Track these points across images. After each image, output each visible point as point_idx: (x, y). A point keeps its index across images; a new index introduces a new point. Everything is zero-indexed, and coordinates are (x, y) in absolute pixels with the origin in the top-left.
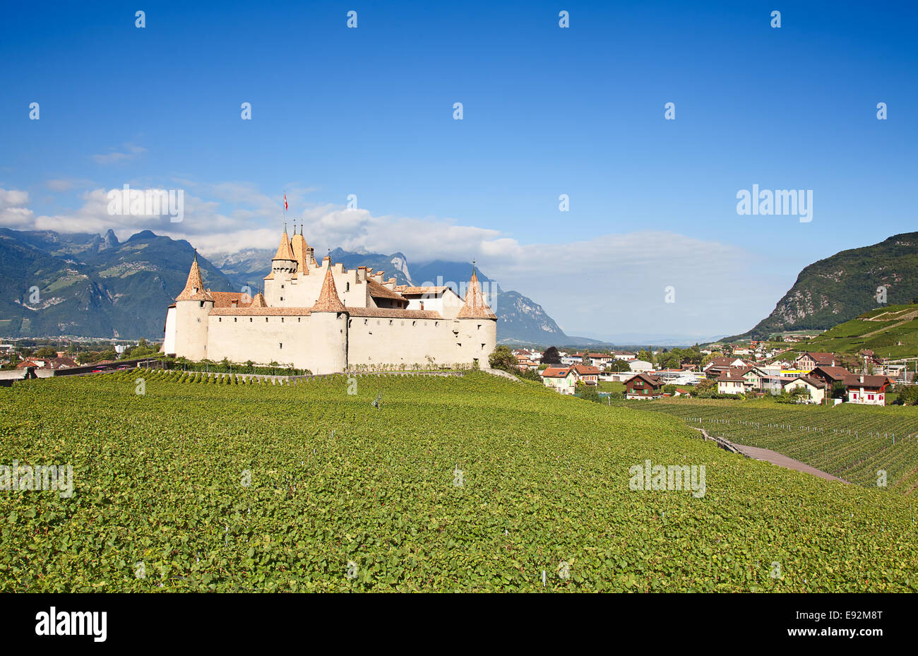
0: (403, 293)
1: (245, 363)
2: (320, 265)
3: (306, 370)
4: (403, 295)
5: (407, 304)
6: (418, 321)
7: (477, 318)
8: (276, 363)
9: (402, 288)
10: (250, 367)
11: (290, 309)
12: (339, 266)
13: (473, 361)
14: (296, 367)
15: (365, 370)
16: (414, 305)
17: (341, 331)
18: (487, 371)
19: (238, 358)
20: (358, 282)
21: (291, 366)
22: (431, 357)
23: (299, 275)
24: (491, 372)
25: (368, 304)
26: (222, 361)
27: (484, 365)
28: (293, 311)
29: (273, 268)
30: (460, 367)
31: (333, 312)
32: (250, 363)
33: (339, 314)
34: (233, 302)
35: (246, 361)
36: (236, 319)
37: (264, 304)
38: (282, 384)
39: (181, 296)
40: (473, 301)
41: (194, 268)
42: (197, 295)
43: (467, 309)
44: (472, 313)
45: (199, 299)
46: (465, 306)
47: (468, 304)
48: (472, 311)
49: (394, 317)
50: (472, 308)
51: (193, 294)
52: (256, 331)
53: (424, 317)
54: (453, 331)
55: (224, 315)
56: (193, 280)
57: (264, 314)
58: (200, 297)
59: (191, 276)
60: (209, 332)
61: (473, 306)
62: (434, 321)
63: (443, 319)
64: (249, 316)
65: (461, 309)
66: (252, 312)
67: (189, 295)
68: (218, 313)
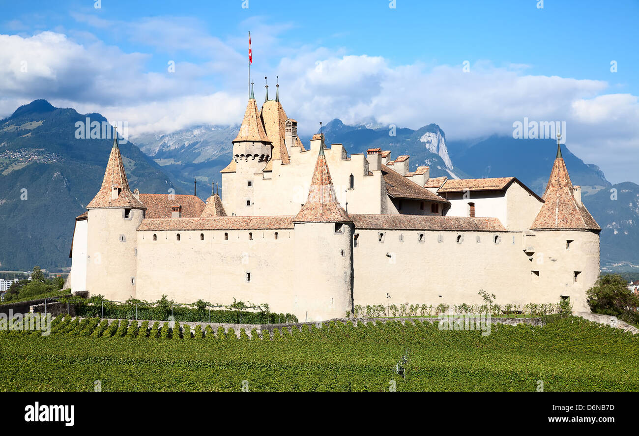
0: (441, 190)
1: (193, 304)
2: (307, 147)
3: (288, 315)
4: (440, 194)
5: (446, 207)
6: (466, 235)
7: (566, 229)
8: (241, 305)
9: (438, 181)
10: (201, 311)
11: (262, 219)
12: (337, 150)
13: (559, 300)
14: (274, 310)
15: (382, 314)
16: (458, 209)
17: (342, 253)
18: (585, 317)
19: (183, 297)
20: (368, 173)
21: (264, 309)
22: (489, 293)
23: (275, 164)
24: (591, 318)
25: (383, 209)
26: (159, 302)
27: (580, 307)
28: (266, 222)
29: (234, 154)
30: (539, 311)
31: (329, 222)
32: (202, 305)
33: (338, 226)
34: (174, 209)
35: (196, 301)
36: (178, 235)
37: (221, 212)
38: (250, 336)
39: (94, 201)
40: (558, 201)
41: (114, 158)
42: (118, 200)
43: (548, 214)
44: (557, 220)
45: (122, 205)
46: (544, 209)
47: (550, 205)
48: (556, 217)
49: (426, 228)
50: (557, 212)
51: (113, 198)
52: (210, 254)
53: (474, 229)
54: (524, 251)
55: (161, 230)
56: (112, 176)
57: (221, 227)
58: (124, 203)
59: (110, 170)
60: (138, 257)
61: (557, 209)
62: (493, 235)
63: (507, 232)
64: (199, 231)
65: (537, 214)
66: (203, 224)
67: (106, 200)
68: (152, 227)
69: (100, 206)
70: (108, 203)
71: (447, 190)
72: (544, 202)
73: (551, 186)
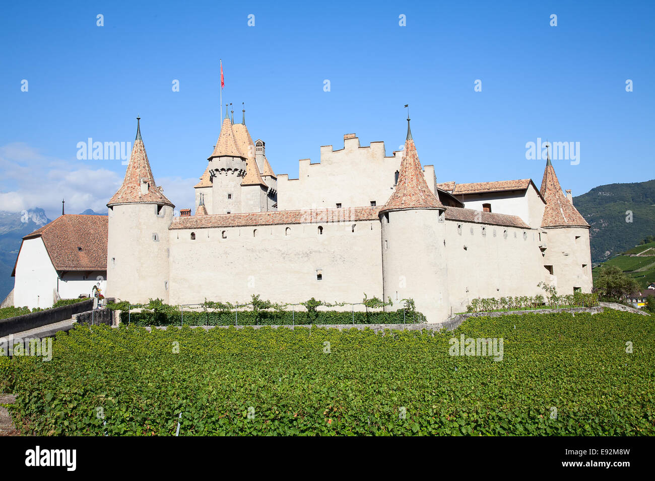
0: (455, 193)
7: (575, 227)
9: (448, 186)
12: (377, 148)
13: (573, 291)
17: (444, 243)
31: (434, 208)
34: (183, 213)
40: (559, 202)
41: (139, 151)
42: (149, 195)
43: (554, 214)
44: (565, 219)
45: (155, 200)
46: (548, 209)
47: (553, 206)
48: (564, 216)
49: (486, 222)
50: (562, 212)
51: (144, 194)
52: (267, 251)
53: (513, 225)
54: (540, 247)
55: (201, 228)
56: (138, 170)
57: (281, 222)
58: (156, 198)
59: (135, 163)
60: (171, 258)
61: (561, 209)
62: (522, 231)
63: (530, 229)
64: (252, 227)
65: (543, 214)
66: (255, 220)
67: (135, 194)
68: (189, 225)
69: (129, 201)
70: (138, 198)
71: (463, 193)
72: (546, 204)
73: (547, 190)
